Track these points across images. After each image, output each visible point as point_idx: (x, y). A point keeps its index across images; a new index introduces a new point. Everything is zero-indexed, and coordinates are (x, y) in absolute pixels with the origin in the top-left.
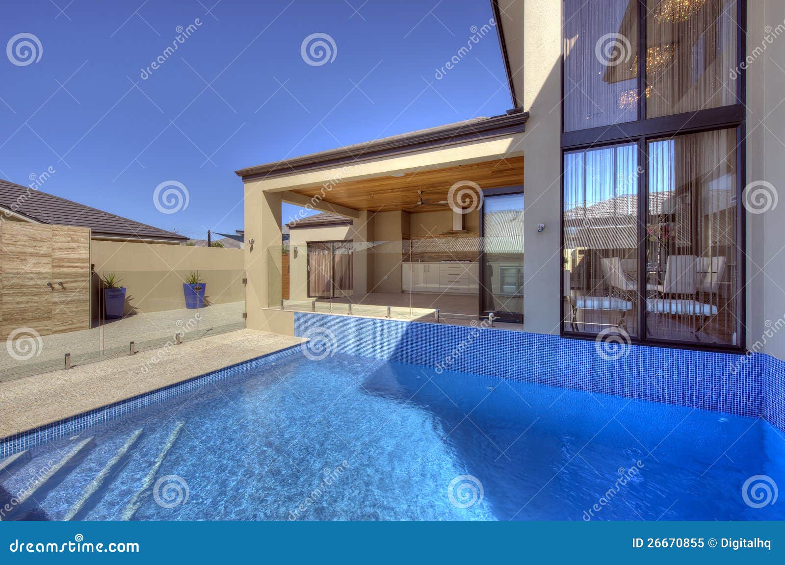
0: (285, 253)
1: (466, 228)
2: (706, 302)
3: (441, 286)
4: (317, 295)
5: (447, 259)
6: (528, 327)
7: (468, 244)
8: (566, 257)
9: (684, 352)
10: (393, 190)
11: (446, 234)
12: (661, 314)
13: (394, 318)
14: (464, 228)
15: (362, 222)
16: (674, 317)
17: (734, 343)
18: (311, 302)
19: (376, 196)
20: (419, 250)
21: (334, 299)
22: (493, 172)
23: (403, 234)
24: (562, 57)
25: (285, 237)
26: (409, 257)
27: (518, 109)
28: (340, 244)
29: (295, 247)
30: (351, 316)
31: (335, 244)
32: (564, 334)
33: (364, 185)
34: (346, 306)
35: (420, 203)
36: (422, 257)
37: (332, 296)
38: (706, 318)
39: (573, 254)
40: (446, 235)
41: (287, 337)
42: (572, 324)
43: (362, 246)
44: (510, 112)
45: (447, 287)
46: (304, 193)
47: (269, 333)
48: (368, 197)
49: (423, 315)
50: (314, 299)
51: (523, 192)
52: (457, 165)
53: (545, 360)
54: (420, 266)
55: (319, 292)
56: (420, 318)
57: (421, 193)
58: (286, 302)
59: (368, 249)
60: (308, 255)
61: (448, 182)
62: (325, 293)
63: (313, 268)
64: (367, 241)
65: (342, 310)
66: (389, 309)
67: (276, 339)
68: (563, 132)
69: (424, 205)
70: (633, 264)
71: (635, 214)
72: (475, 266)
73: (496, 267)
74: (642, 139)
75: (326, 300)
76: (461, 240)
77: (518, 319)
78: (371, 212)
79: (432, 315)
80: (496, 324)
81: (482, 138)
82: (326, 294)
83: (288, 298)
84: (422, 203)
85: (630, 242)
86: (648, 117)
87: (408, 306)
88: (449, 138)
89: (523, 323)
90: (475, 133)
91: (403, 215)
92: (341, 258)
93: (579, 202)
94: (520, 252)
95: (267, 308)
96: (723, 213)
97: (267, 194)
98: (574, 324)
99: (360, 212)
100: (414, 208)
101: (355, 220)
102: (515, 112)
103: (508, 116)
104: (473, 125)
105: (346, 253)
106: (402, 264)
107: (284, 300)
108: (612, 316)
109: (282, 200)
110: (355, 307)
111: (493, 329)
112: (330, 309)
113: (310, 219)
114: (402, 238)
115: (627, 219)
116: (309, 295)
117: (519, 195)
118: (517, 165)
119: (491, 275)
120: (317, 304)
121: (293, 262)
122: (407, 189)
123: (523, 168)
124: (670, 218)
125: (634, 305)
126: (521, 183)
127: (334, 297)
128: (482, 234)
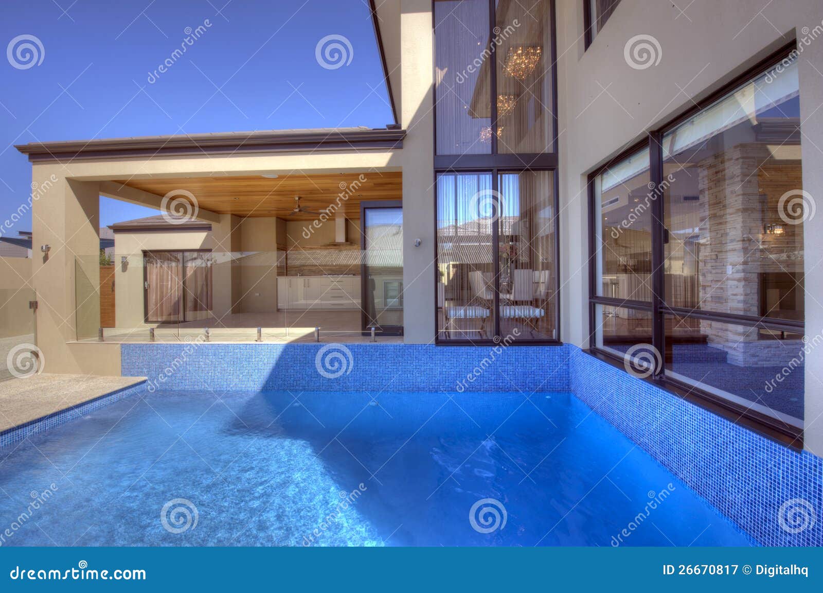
0: (107, 266)
1: (349, 240)
2: (537, 306)
3: (322, 302)
4: (159, 320)
5: (330, 272)
6: (408, 339)
7: (351, 257)
8: (441, 270)
9: (524, 348)
10: (264, 193)
11: (329, 245)
12: (509, 318)
13: (265, 341)
14: (347, 240)
15: (223, 229)
16: (517, 320)
17: (554, 338)
18: (149, 328)
19: (242, 198)
20: (297, 263)
21: (186, 323)
22: (374, 184)
23: (277, 244)
24: (434, 85)
25: (106, 244)
26: (285, 270)
27: (397, 125)
28: (195, 255)
29: (124, 258)
30: (208, 343)
31: (187, 254)
32: (439, 342)
33: (226, 184)
34: (202, 331)
35: (297, 210)
36: (303, 271)
37: (182, 319)
38: (537, 320)
39: (448, 268)
40: (328, 247)
41: (110, 378)
42: (445, 333)
43: (224, 257)
44: (390, 127)
45: (329, 303)
46: (136, 186)
47: (80, 376)
48: (233, 198)
49: (301, 336)
50: (154, 326)
51: (401, 207)
52: (339, 173)
53: (422, 369)
54: (299, 281)
55: (162, 315)
56: (298, 339)
57: (299, 199)
58: (107, 332)
59: (233, 261)
60: (145, 269)
61: (329, 190)
62: (172, 316)
63: (153, 284)
64: (232, 251)
65: (194, 336)
66: (259, 332)
67: (92, 383)
68: (436, 155)
69: (302, 212)
70: (491, 276)
71: (492, 234)
72: (358, 280)
73: (379, 281)
74: (495, 170)
75: (172, 325)
76: (345, 253)
77: (397, 331)
78: (238, 217)
79: (311, 334)
80: (378, 338)
81: (355, 148)
82: (173, 318)
83: (112, 325)
84: (300, 211)
85: (488, 258)
86: (499, 152)
87: (283, 326)
88: (319, 143)
89: (403, 335)
90: (346, 142)
91: (277, 222)
92: (195, 272)
93: (451, 221)
94: (400, 266)
95: (76, 342)
96: (547, 236)
97: (73, 182)
98: (447, 333)
99: (221, 215)
100: (290, 215)
101: (214, 225)
102: (394, 127)
103: (387, 130)
104: (343, 134)
105: (204, 265)
106: (277, 279)
107: (104, 329)
108: (477, 323)
109: (101, 193)
110: (212, 331)
111: (375, 343)
112: (177, 336)
113: (148, 221)
114: (278, 249)
115: (487, 238)
116: (147, 321)
117: (398, 210)
118: (396, 180)
119: (374, 288)
120: (158, 332)
121: (120, 278)
122: (280, 193)
123: (401, 183)
124: (514, 238)
125: (491, 312)
126: (400, 198)
127: (184, 321)
128: (364, 247)
